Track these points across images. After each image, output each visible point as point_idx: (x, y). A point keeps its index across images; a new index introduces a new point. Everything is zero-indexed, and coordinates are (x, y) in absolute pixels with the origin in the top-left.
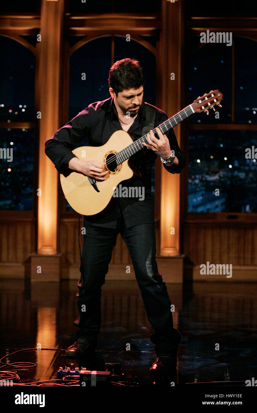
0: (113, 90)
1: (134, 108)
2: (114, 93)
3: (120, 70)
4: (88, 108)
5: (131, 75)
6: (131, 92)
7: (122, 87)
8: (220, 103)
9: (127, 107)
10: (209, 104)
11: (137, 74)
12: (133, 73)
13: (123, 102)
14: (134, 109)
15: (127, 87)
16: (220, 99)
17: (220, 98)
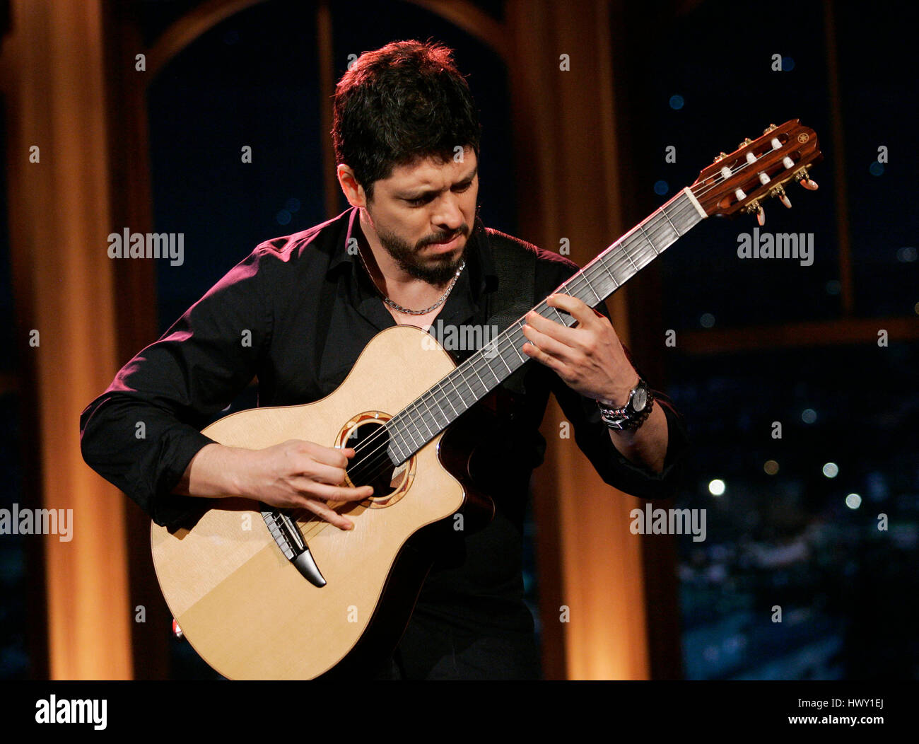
0: (351, 172)
1: (445, 241)
2: (356, 189)
3: (375, 87)
4: (255, 255)
5: (422, 103)
6: (427, 174)
7: (386, 157)
8: (809, 171)
9: (413, 241)
10: (765, 179)
11: (445, 99)
12: (429, 97)
13: (397, 221)
14: (443, 248)
15: (409, 157)
16: (808, 156)
17: (808, 151)
